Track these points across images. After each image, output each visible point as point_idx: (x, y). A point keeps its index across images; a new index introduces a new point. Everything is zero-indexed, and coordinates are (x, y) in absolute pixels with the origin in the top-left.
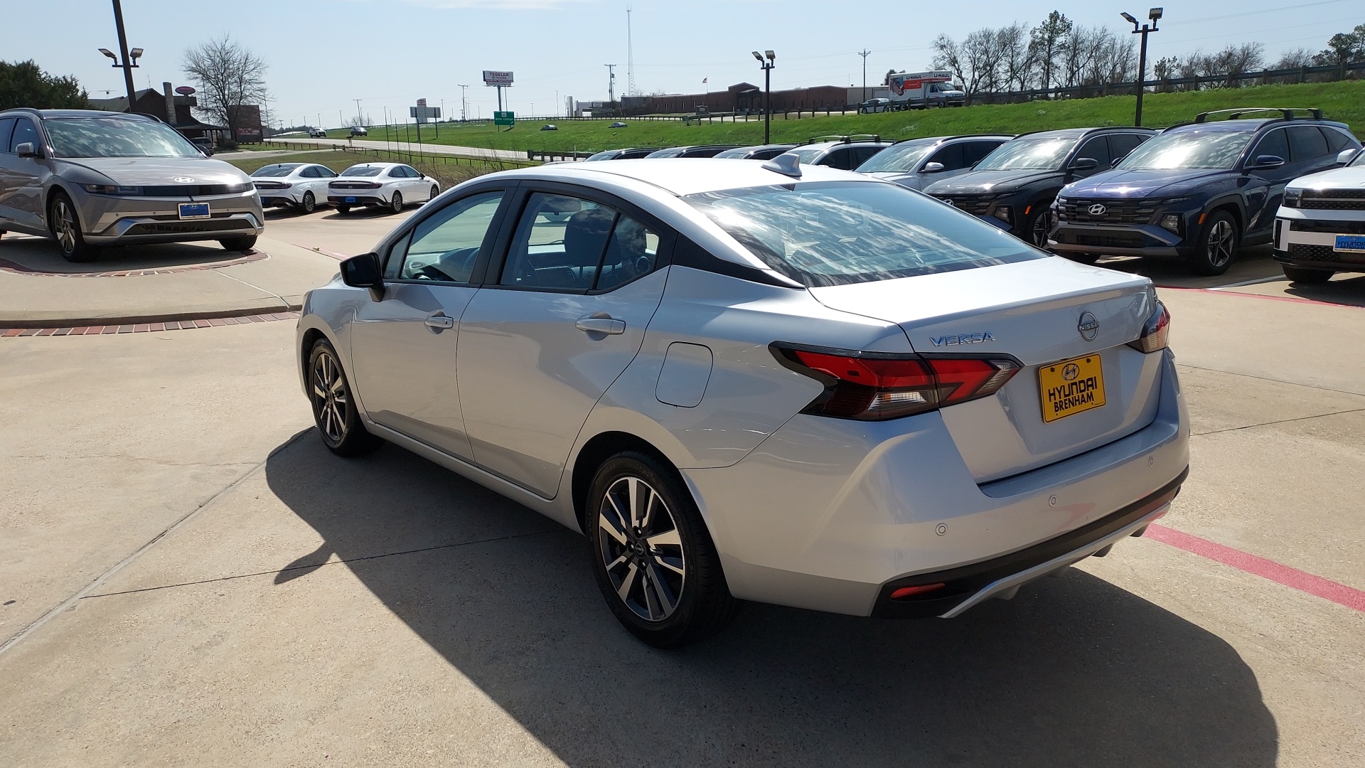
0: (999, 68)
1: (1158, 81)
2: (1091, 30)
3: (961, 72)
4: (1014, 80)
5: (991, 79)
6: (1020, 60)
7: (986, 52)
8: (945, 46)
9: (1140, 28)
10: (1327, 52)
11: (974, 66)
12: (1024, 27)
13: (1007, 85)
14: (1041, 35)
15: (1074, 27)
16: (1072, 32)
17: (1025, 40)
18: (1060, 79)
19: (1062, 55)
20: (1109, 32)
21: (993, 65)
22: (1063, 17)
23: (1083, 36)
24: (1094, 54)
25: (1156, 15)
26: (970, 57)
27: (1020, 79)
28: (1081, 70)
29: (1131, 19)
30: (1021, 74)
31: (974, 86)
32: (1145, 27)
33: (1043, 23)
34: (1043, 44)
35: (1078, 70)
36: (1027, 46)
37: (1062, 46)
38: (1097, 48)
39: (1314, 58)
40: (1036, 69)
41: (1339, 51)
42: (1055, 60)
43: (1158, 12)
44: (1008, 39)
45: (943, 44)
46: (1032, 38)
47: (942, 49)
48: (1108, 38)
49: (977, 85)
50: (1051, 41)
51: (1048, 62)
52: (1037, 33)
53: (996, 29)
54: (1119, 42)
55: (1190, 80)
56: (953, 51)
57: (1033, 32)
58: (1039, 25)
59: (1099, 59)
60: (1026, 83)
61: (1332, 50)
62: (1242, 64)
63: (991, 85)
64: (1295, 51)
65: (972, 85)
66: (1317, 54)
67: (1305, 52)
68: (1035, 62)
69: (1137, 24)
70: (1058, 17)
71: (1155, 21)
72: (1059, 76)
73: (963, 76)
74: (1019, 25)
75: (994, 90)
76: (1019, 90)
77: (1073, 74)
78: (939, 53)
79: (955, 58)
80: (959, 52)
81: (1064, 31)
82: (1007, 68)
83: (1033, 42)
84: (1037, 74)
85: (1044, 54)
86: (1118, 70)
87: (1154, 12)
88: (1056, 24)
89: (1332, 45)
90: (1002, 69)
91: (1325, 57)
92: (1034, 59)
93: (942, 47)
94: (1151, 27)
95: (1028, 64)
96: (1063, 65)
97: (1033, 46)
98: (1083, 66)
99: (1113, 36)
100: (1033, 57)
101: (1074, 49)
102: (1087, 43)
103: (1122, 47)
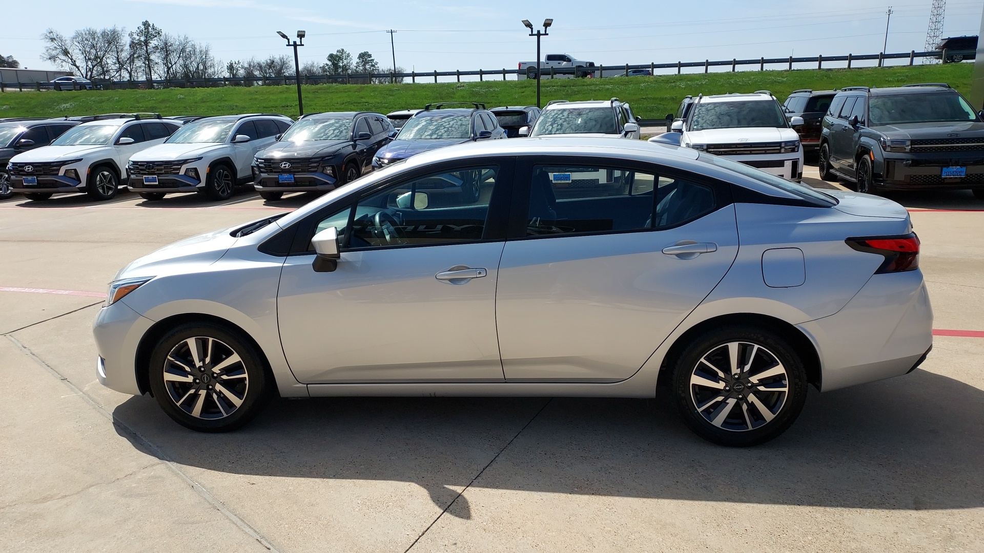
0: (108, 60)
1: (230, 78)
2: (176, 37)
3: (75, 61)
4: (122, 71)
5: (103, 69)
6: (125, 55)
7: (93, 46)
8: (54, 39)
9: (291, 43)
10: (327, 65)
11: (85, 57)
12: (123, 31)
13: (118, 74)
14: (138, 38)
15: (163, 34)
16: (162, 38)
17: (126, 41)
18: (159, 73)
19: (157, 54)
20: (190, 39)
21: (102, 58)
22: (153, 26)
23: (171, 41)
24: (181, 55)
25: (301, 35)
26: (80, 50)
27: (128, 70)
28: (174, 66)
29: (284, 36)
30: (127, 66)
31: (89, 74)
32: (295, 42)
33: (138, 28)
34: (140, 44)
35: (172, 66)
36: (128, 45)
37: (156, 47)
38: (183, 50)
39: (320, 68)
40: (139, 63)
41: (333, 64)
42: (152, 57)
43: (303, 33)
44: (111, 39)
45: (52, 37)
46: (131, 39)
47: (52, 41)
48: (190, 44)
49: (92, 73)
50: (146, 43)
51: (148, 59)
52: (135, 36)
53: (99, 29)
54: (198, 47)
55: (249, 79)
56: (63, 44)
57: (131, 35)
58: (135, 30)
59: (186, 58)
60: (133, 74)
61: (329, 63)
62: (281, 68)
63: (104, 73)
64: (310, 63)
65: (87, 72)
66: (322, 66)
67: (315, 64)
68: (137, 57)
69: (288, 40)
70: (149, 25)
71: (301, 39)
72: (157, 70)
73: (78, 65)
74: (119, 29)
75: (107, 77)
76: (128, 78)
77: (169, 69)
78: (52, 45)
79: (66, 49)
80: (69, 45)
81: (156, 36)
82: (114, 61)
83: (133, 42)
84: (140, 67)
85: (143, 52)
86: (201, 67)
87: (300, 33)
88: (148, 31)
89: (329, 60)
90: (110, 61)
91: (327, 67)
92: (135, 56)
93: (52, 39)
94: (298, 43)
95: (131, 59)
96: (159, 61)
97: (133, 45)
98: (175, 63)
99: (193, 43)
100: (134, 54)
101: (166, 50)
102: (175, 47)
103: (201, 51)
